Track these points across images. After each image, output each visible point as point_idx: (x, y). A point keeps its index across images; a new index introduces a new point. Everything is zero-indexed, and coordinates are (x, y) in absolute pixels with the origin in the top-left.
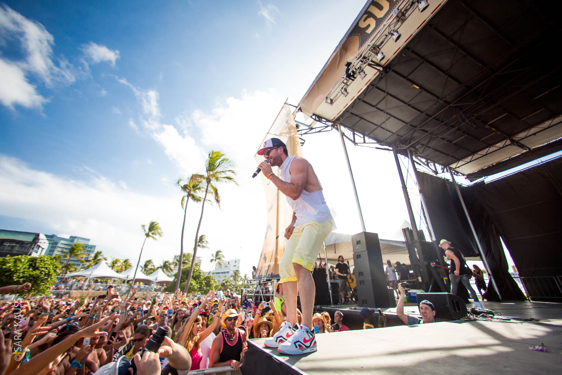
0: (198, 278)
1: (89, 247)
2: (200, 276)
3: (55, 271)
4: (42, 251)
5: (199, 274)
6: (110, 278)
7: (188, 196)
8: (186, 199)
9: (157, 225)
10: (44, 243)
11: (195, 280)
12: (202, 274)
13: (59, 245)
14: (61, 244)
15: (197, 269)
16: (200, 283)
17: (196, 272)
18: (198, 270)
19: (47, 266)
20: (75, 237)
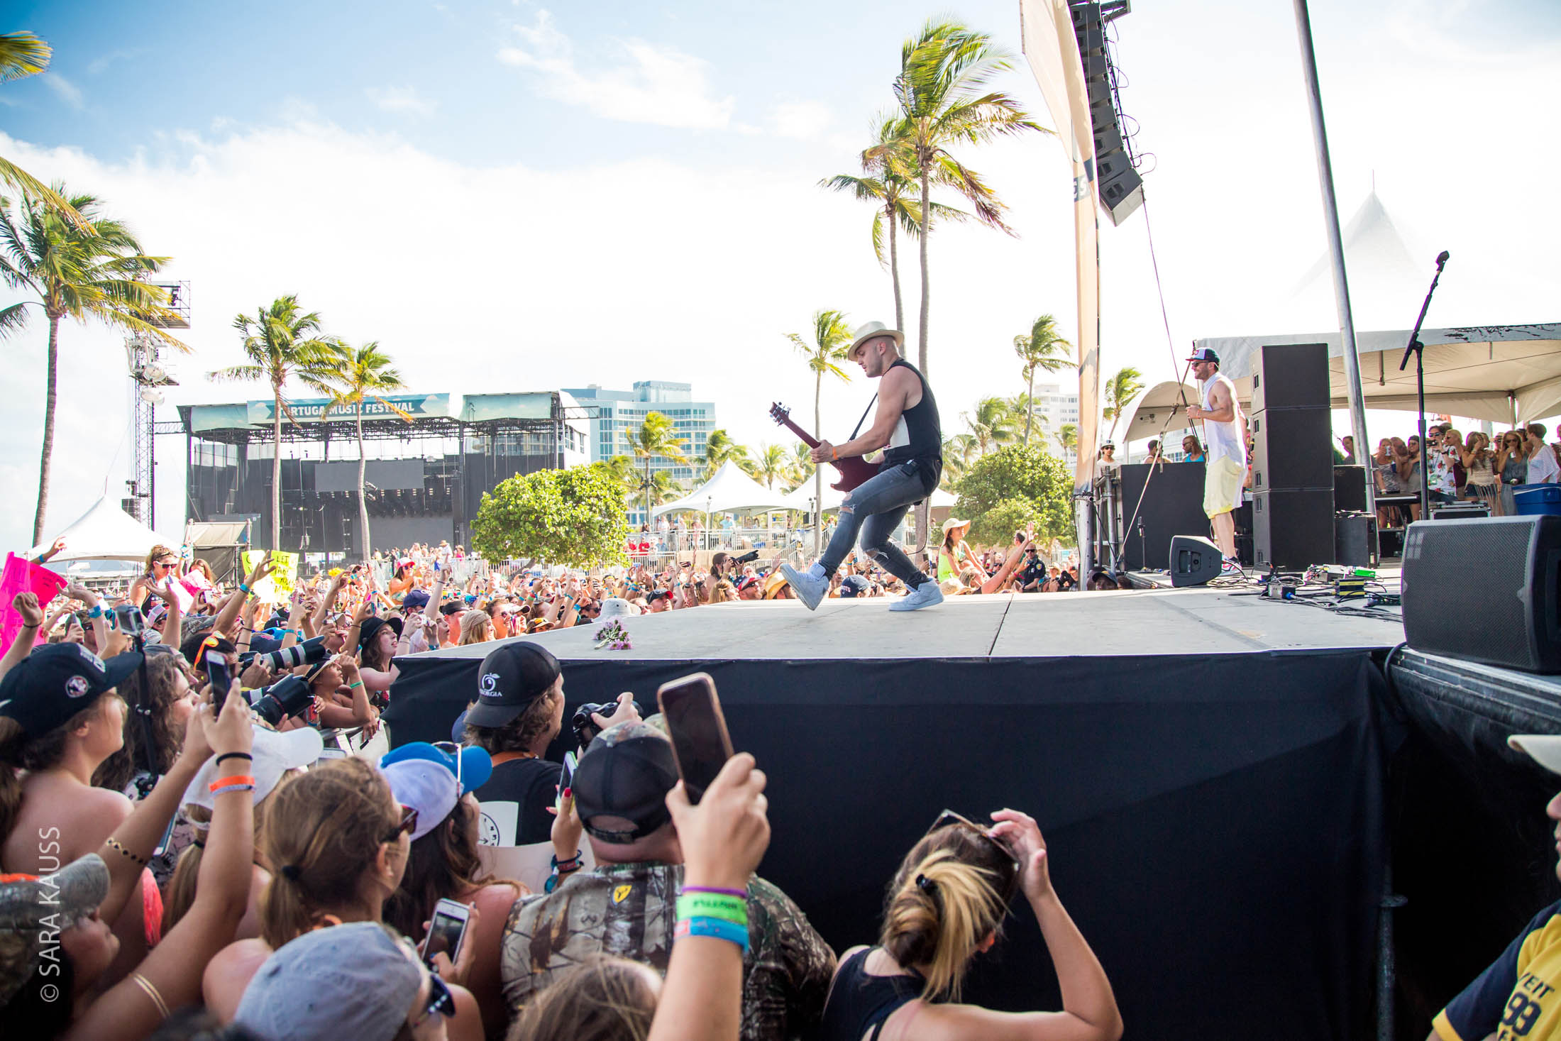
0: (1044, 489)
1: (695, 411)
2: (1050, 483)
3: (619, 503)
4: (582, 441)
5: (1044, 474)
6: (764, 509)
7: (890, 213)
8: (886, 221)
9: (841, 322)
10: (578, 417)
11: (1033, 497)
12: (1056, 475)
13: (617, 416)
14: (620, 412)
15: (1036, 457)
16: (1051, 506)
17: (1032, 468)
18: (1039, 461)
19: (596, 492)
20: (648, 384)
